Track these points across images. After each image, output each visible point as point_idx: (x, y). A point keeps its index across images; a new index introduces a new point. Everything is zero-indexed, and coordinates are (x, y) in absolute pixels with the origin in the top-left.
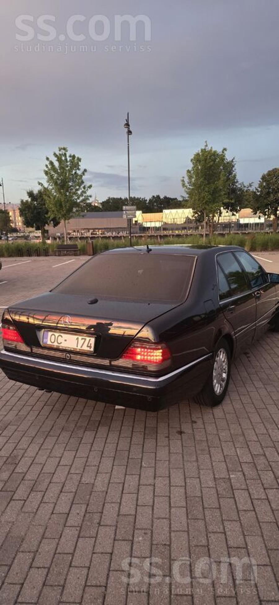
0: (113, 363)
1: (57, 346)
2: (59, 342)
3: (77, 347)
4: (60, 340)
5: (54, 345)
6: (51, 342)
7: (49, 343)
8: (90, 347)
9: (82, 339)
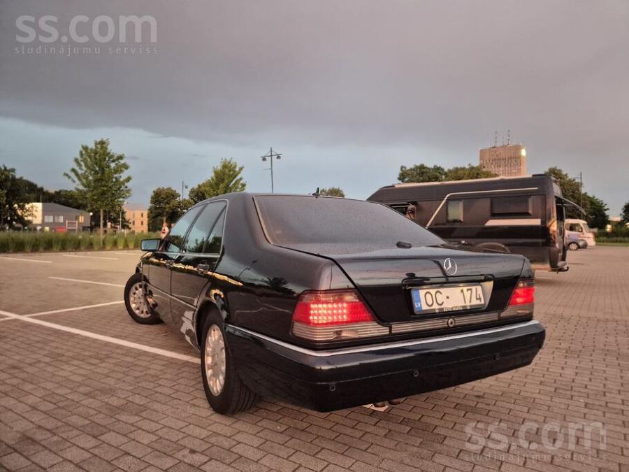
0: (504, 314)
1: (439, 309)
2: (440, 303)
3: (465, 302)
4: (440, 298)
5: (434, 310)
6: (428, 305)
7: (425, 307)
8: (480, 299)
9: (468, 290)
